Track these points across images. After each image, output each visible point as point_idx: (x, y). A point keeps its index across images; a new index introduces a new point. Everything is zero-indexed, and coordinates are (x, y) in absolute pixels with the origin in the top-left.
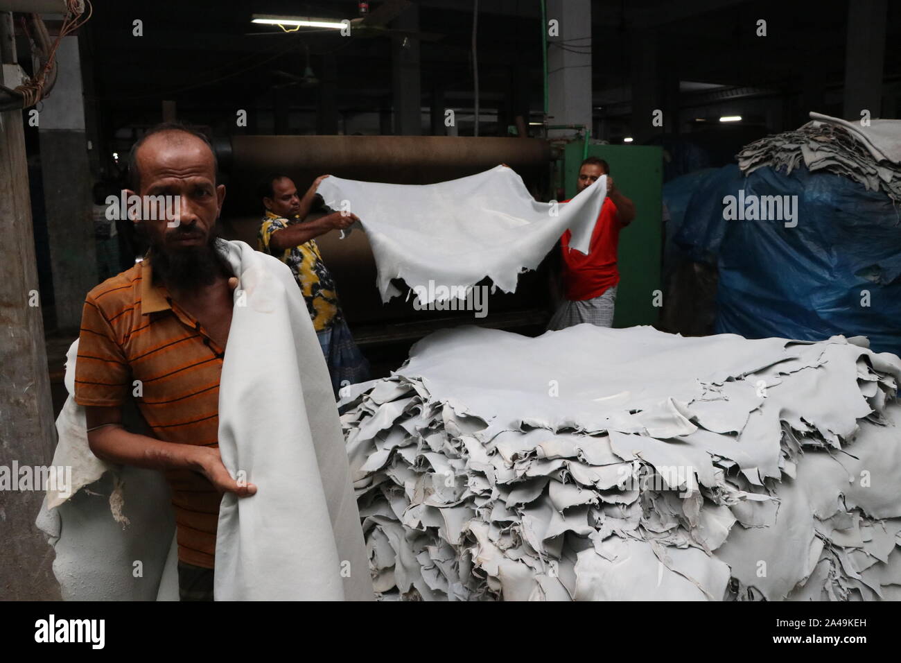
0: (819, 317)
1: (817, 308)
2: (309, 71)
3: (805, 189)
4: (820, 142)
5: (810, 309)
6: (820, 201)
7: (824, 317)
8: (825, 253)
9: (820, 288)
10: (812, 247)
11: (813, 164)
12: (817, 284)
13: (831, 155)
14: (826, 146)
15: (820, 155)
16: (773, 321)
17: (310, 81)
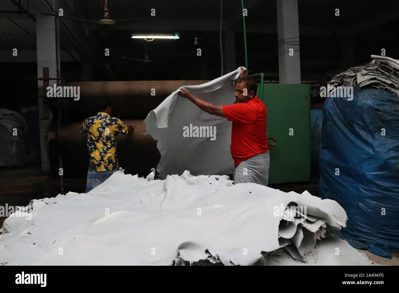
0: (366, 177)
1: (365, 171)
2: (146, 57)
3: (357, 99)
4: (368, 70)
5: (361, 172)
6: (367, 105)
7: (370, 177)
8: (370, 137)
9: (367, 159)
10: (363, 134)
11: (362, 83)
12: (366, 157)
13: (374, 77)
14: (371, 72)
15: (367, 77)
16: (343, 180)
17: (147, 61)
